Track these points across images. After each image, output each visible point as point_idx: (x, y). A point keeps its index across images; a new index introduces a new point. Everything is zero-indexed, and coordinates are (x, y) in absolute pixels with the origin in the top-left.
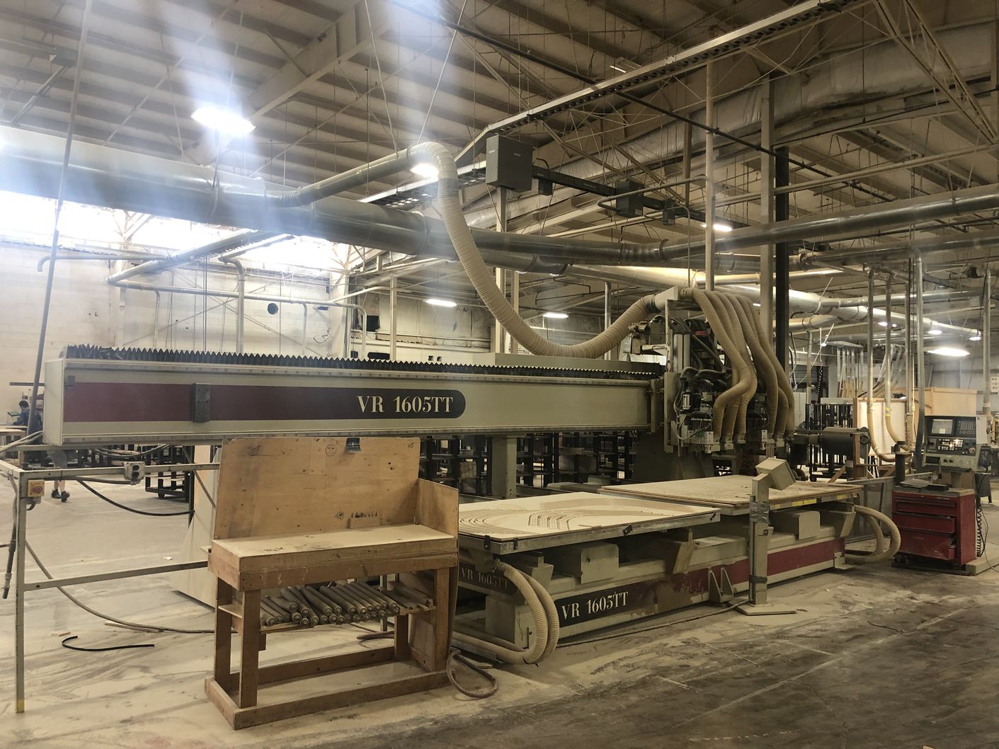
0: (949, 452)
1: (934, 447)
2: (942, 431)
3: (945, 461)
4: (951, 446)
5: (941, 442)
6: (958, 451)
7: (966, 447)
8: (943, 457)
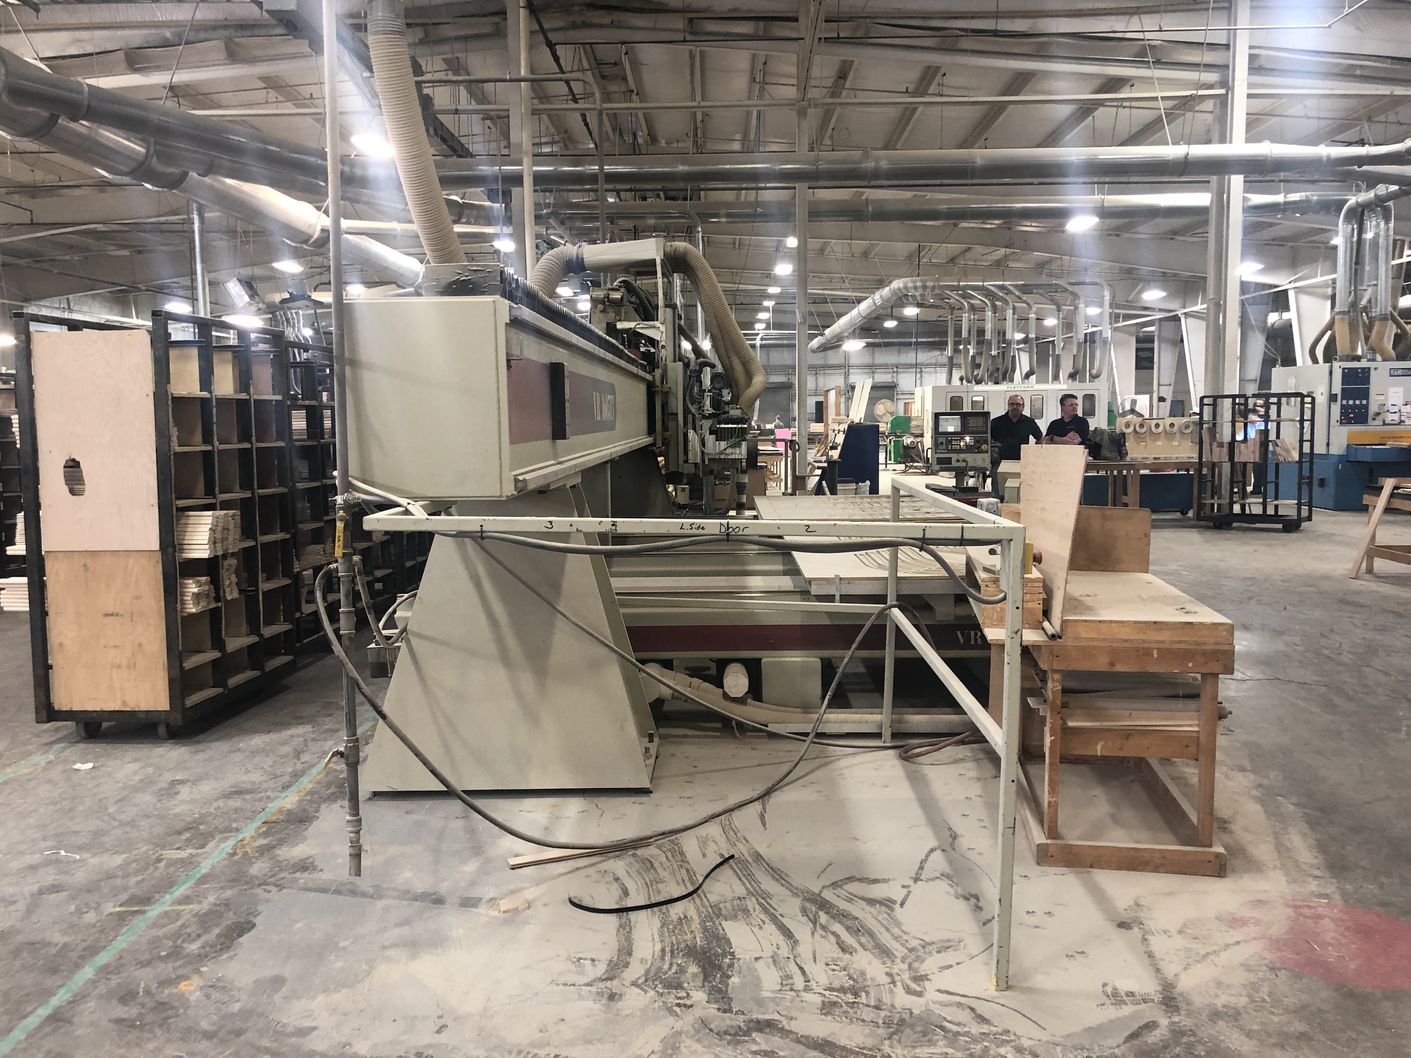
0: (960, 451)
1: (944, 447)
2: (951, 429)
3: (958, 461)
4: (962, 444)
5: (951, 441)
6: (969, 449)
7: (977, 445)
8: (954, 457)
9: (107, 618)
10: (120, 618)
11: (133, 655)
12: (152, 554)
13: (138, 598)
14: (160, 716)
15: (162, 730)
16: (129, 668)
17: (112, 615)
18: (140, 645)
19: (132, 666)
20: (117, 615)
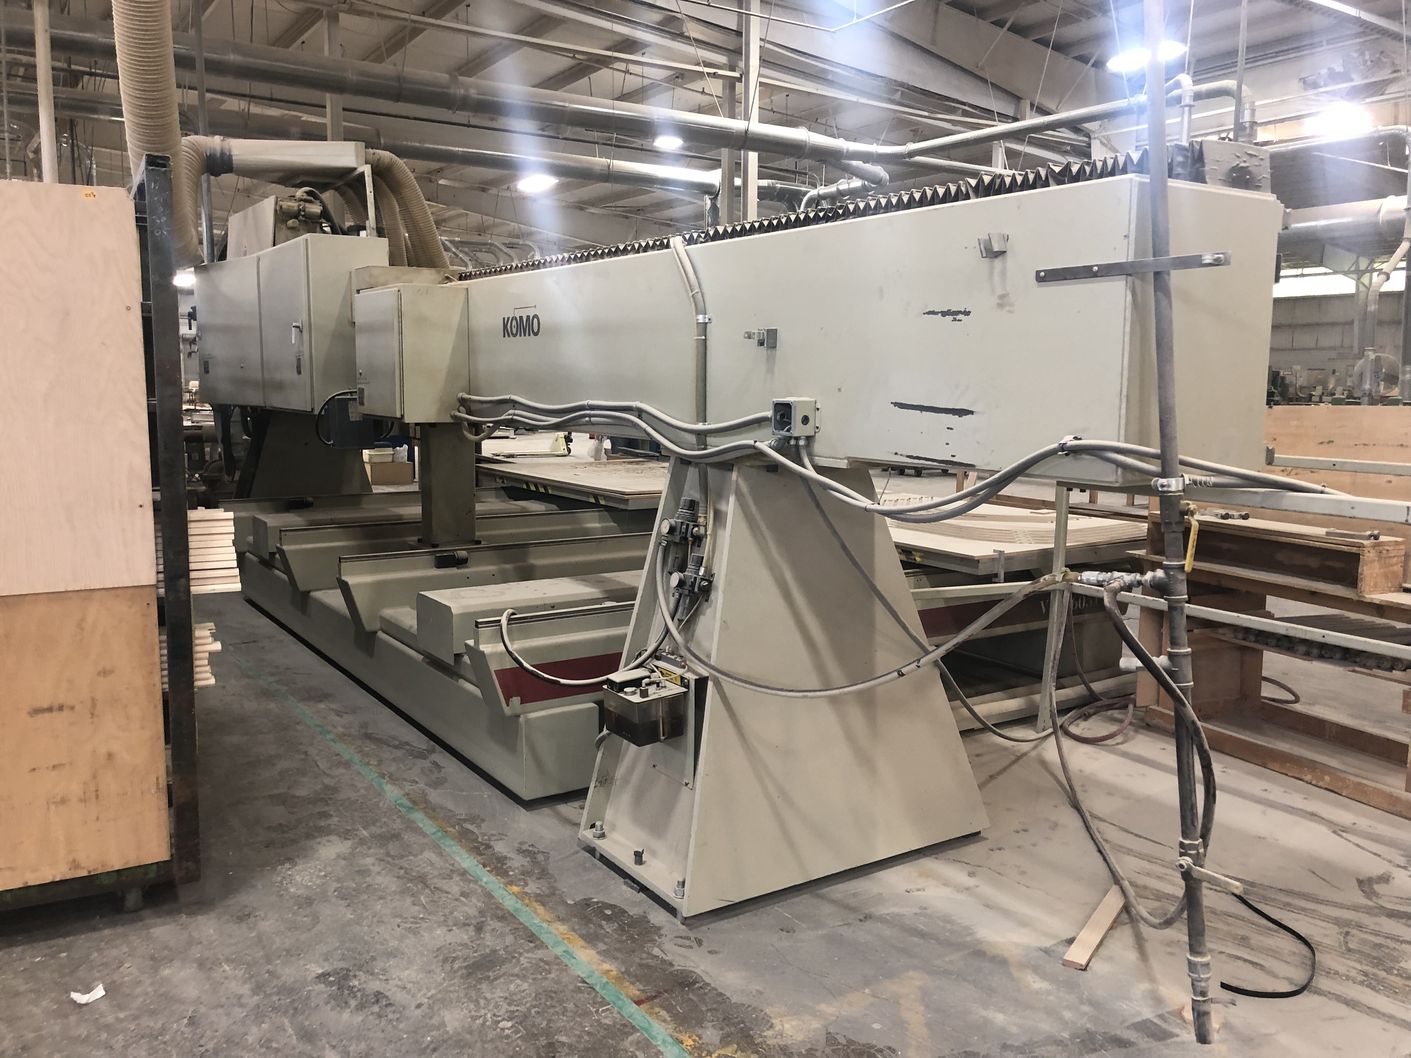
9: (40, 716)
10: (65, 713)
11: (94, 777)
12: (137, 591)
13: (105, 673)
14: (146, 874)
15: (133, 898)
16: (83, 800)
17: (50, 710)
18: (110, 756)
19: (93, 795)
20: (61, 708)
